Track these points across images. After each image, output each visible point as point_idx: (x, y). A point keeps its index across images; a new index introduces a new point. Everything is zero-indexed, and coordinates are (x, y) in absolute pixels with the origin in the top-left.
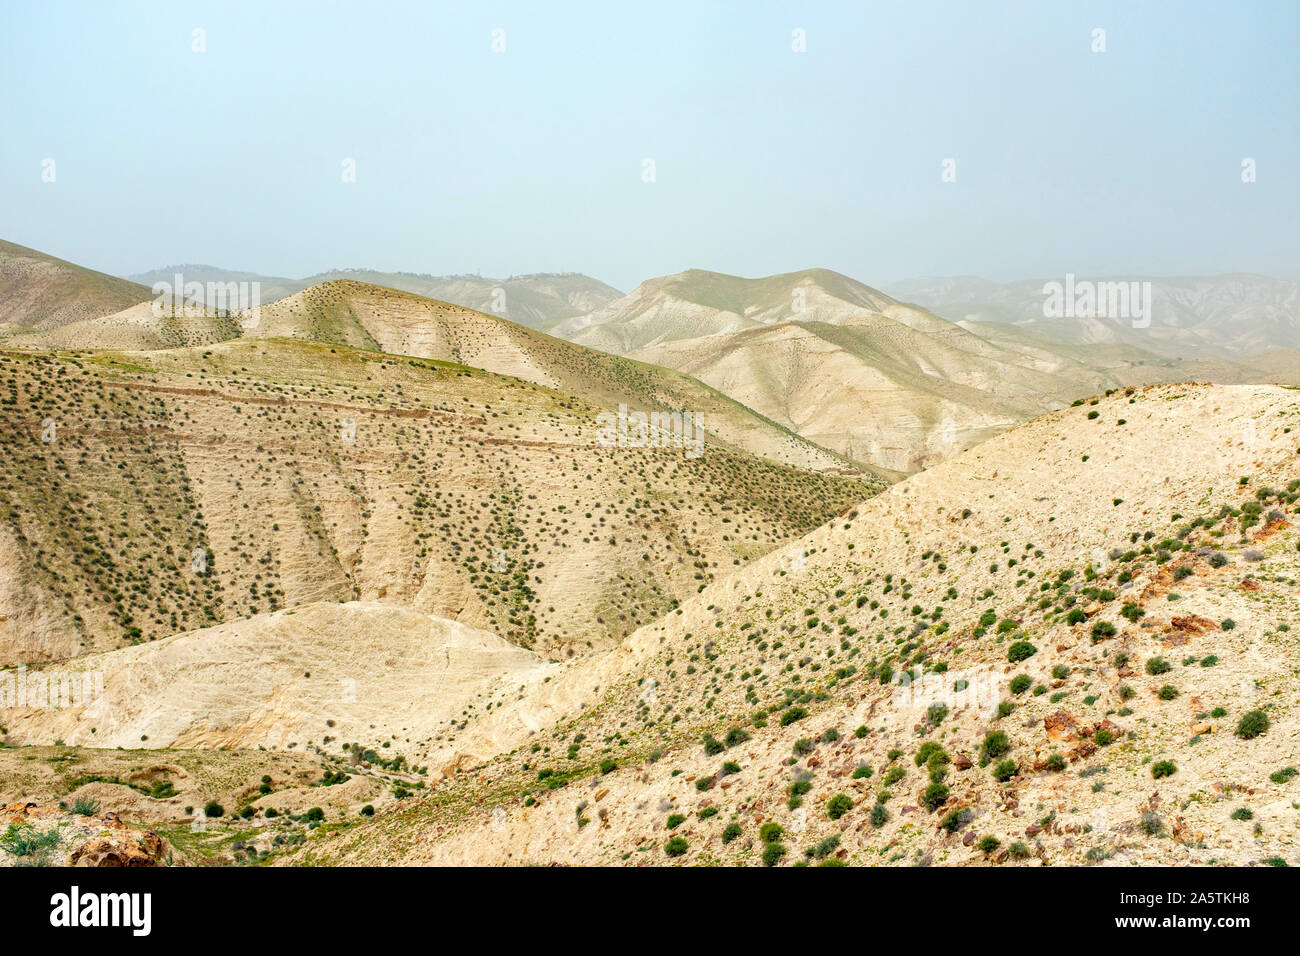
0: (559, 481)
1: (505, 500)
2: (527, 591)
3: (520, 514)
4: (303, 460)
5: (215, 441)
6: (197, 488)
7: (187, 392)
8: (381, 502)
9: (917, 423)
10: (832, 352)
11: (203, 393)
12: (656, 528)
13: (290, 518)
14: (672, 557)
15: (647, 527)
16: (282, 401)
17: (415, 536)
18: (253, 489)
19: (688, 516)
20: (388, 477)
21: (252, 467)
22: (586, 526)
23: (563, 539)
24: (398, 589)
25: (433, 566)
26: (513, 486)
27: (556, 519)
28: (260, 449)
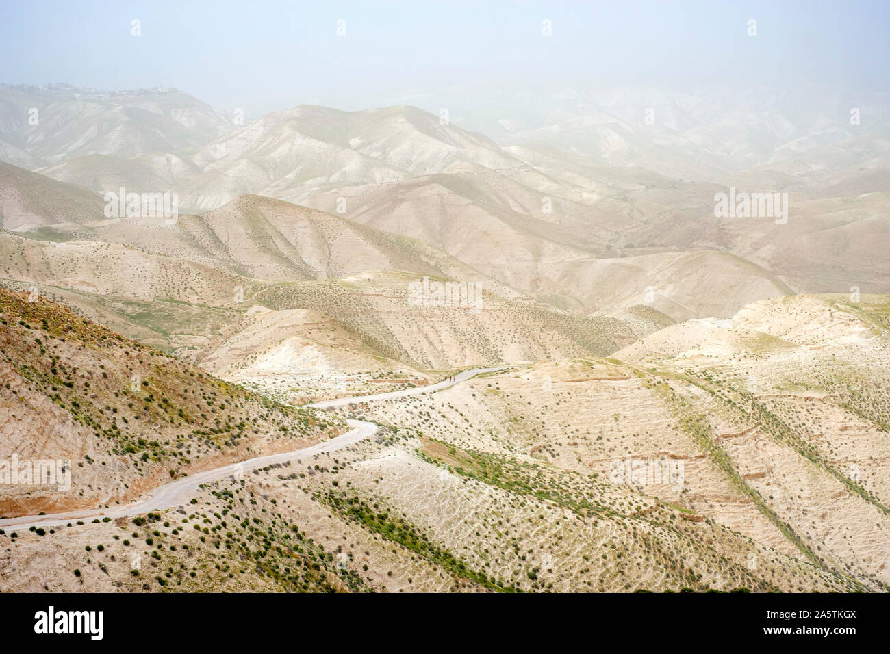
0: (495, 323)
1: (480, 330)
2: (500, 359)
3: (487, 334)
4: (416, 318)
5: (389, 312)
6: (391, 329)
7: (373, 295)
8: (442, 331)
9: (530, 257)
10: (466, 205)
11: (378, 295)
12: (529, 337)
13: (422, 339)
14: (536, 347)
15: (527, 337)
16: (401, 297)
17: (458, 343)
18: (407, 329)
19: (537, 333)
20: (442, 323)
21: (403, 321)
22: (509, 337)
23: (504, 342)
24: (460, 360)
25: (468, 352)
26: (480, 324)
27: (499, 335)
28: (403, 315)
